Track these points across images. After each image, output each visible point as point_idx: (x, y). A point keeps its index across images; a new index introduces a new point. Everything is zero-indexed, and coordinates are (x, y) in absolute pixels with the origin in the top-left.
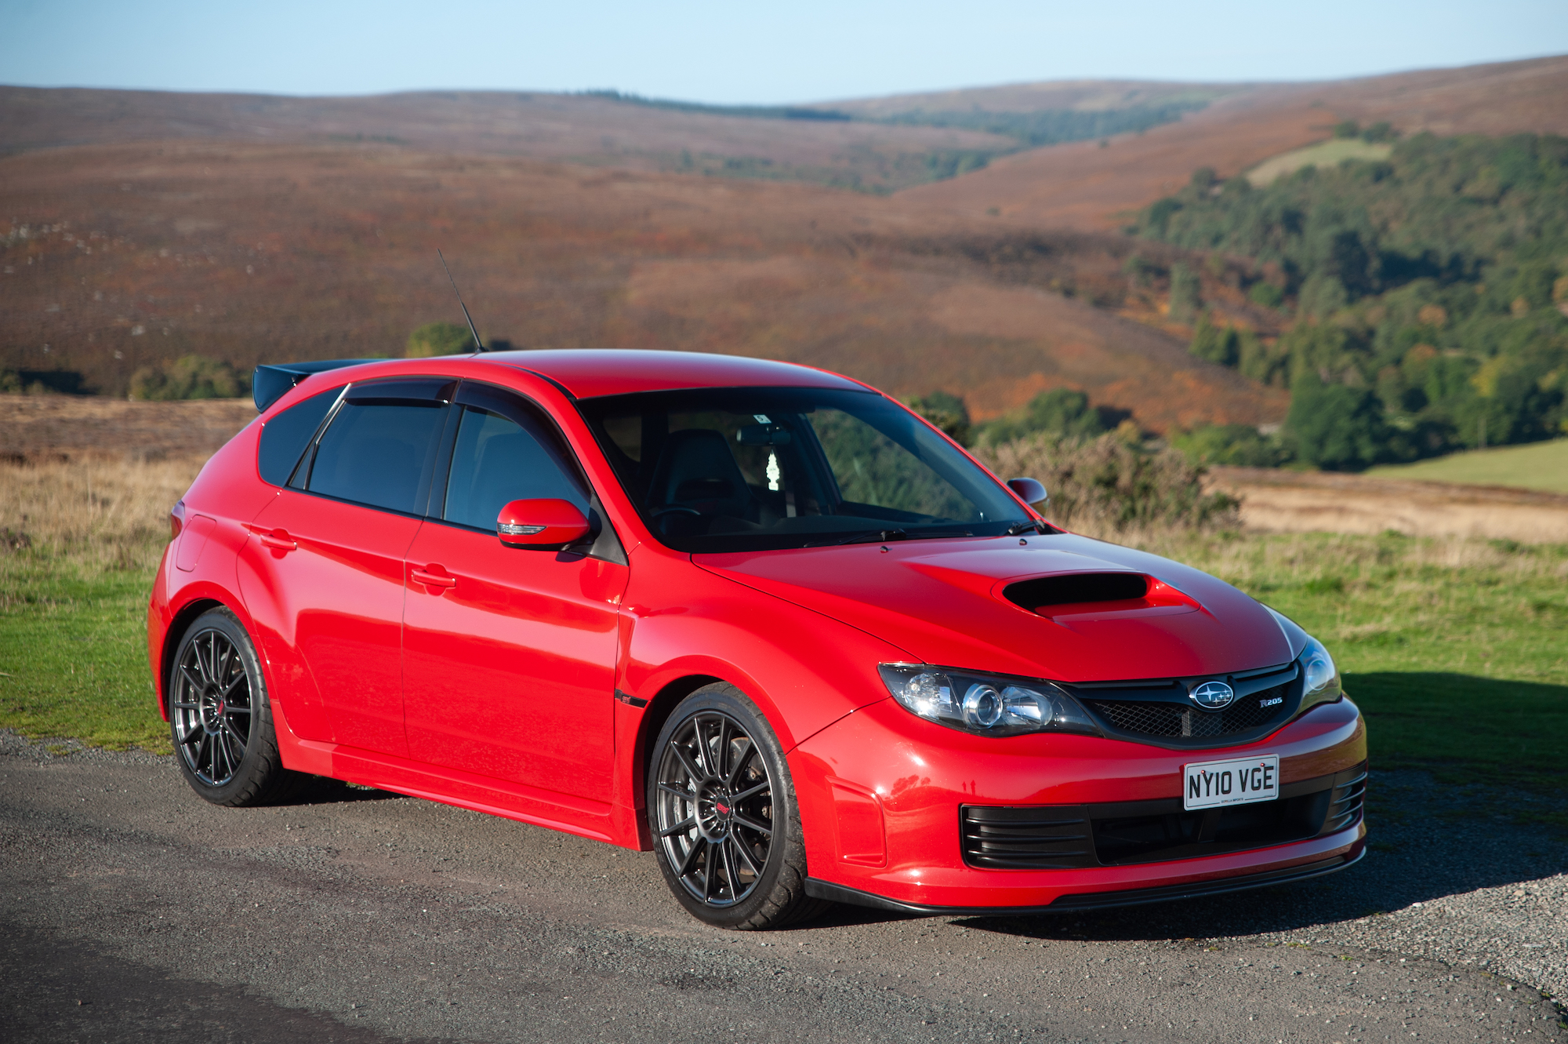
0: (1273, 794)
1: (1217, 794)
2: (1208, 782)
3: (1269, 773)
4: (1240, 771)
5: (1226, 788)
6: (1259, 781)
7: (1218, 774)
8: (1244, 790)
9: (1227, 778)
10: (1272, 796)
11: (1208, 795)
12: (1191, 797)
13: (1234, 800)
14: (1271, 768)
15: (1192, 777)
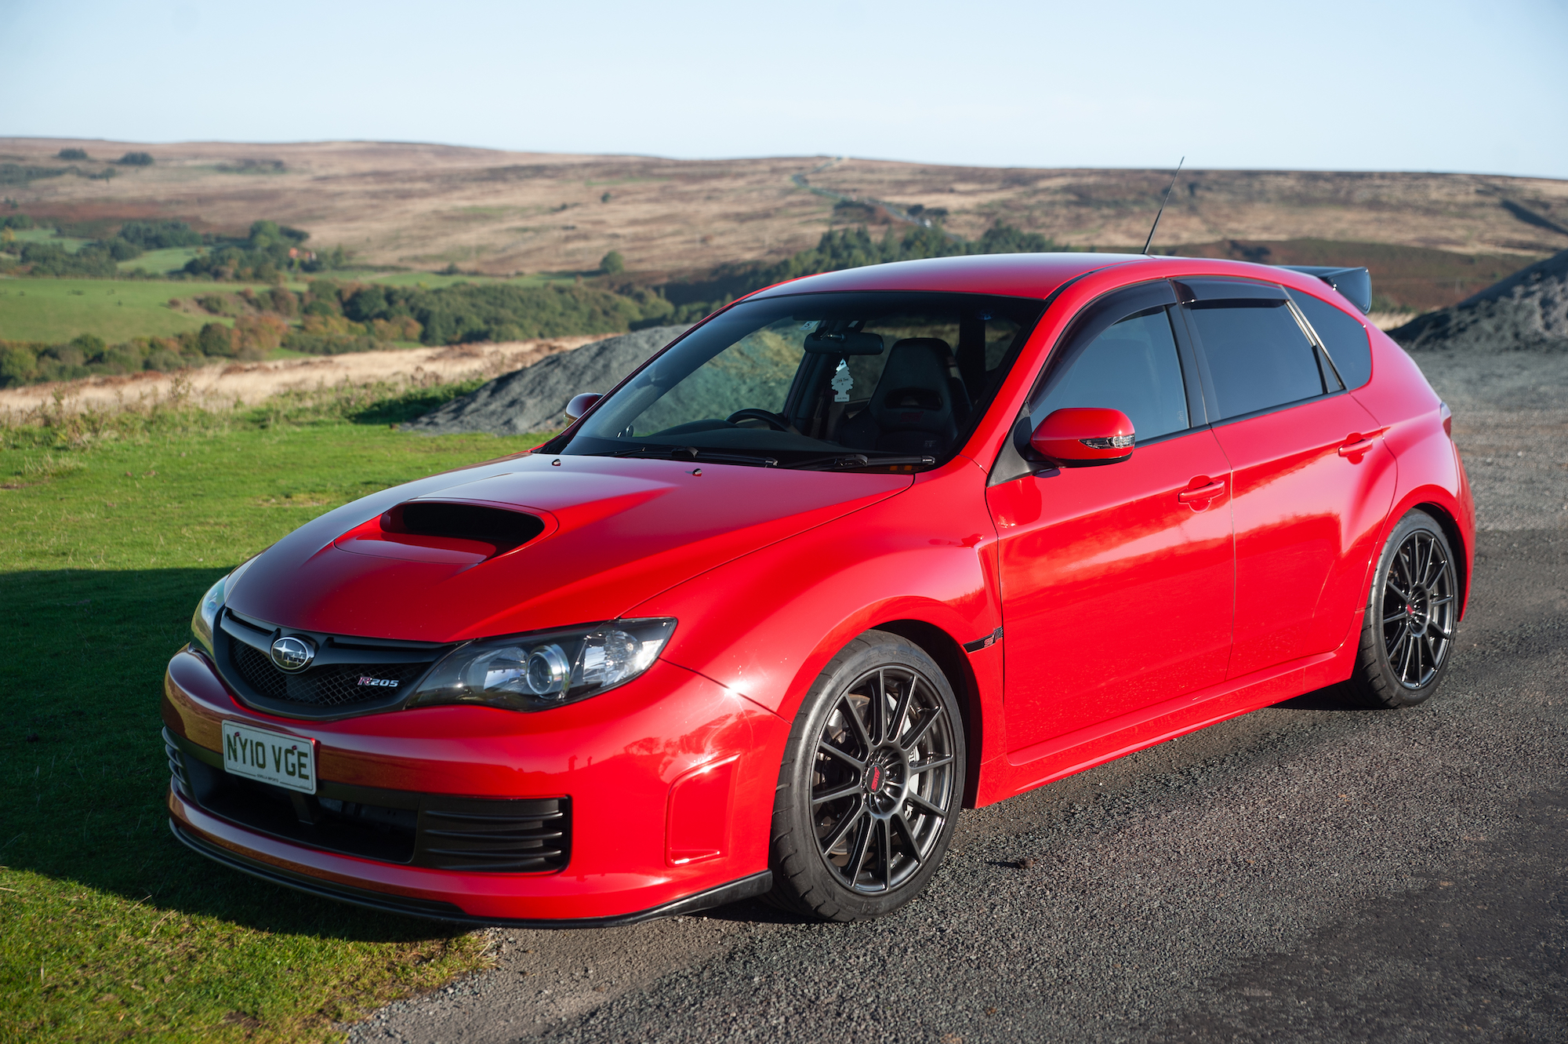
0: (310, 786)
1: (253, 765)
2: (244, 747)
3: (303, 760)
4: (273, 747)
5: (261, 762)
6: (293, 765)
7: (251, 742)
8: (278, 770)
9: (260, 749)
10: (308, 789)
11: (244, 762)
12: (230, 759)
13: (270, 779)
14: (305, 755)
15: (228, 736)
